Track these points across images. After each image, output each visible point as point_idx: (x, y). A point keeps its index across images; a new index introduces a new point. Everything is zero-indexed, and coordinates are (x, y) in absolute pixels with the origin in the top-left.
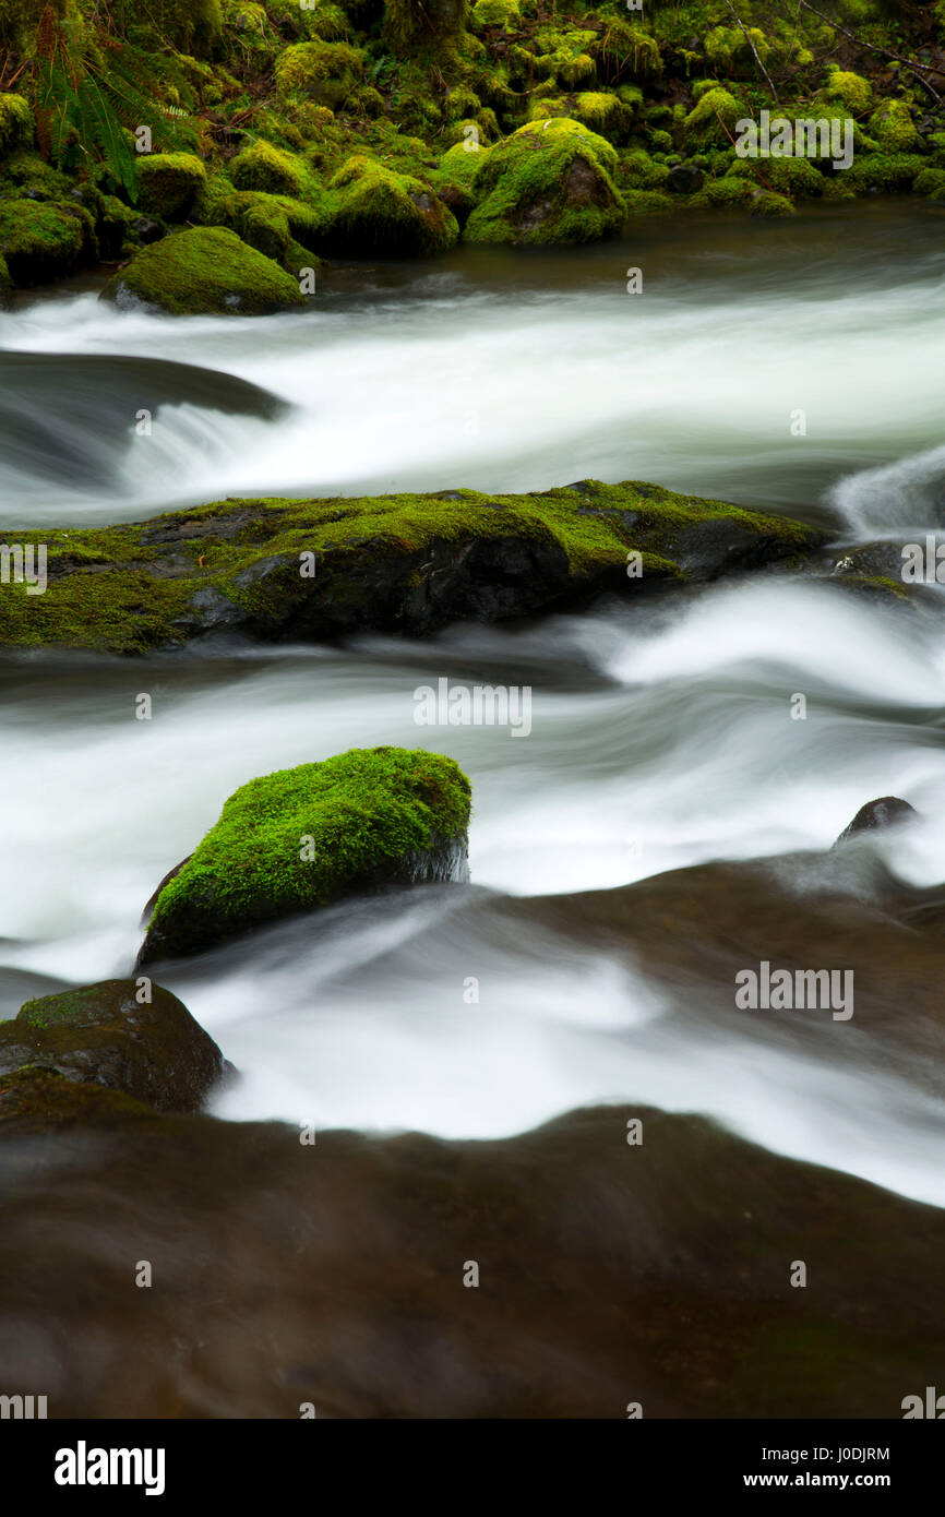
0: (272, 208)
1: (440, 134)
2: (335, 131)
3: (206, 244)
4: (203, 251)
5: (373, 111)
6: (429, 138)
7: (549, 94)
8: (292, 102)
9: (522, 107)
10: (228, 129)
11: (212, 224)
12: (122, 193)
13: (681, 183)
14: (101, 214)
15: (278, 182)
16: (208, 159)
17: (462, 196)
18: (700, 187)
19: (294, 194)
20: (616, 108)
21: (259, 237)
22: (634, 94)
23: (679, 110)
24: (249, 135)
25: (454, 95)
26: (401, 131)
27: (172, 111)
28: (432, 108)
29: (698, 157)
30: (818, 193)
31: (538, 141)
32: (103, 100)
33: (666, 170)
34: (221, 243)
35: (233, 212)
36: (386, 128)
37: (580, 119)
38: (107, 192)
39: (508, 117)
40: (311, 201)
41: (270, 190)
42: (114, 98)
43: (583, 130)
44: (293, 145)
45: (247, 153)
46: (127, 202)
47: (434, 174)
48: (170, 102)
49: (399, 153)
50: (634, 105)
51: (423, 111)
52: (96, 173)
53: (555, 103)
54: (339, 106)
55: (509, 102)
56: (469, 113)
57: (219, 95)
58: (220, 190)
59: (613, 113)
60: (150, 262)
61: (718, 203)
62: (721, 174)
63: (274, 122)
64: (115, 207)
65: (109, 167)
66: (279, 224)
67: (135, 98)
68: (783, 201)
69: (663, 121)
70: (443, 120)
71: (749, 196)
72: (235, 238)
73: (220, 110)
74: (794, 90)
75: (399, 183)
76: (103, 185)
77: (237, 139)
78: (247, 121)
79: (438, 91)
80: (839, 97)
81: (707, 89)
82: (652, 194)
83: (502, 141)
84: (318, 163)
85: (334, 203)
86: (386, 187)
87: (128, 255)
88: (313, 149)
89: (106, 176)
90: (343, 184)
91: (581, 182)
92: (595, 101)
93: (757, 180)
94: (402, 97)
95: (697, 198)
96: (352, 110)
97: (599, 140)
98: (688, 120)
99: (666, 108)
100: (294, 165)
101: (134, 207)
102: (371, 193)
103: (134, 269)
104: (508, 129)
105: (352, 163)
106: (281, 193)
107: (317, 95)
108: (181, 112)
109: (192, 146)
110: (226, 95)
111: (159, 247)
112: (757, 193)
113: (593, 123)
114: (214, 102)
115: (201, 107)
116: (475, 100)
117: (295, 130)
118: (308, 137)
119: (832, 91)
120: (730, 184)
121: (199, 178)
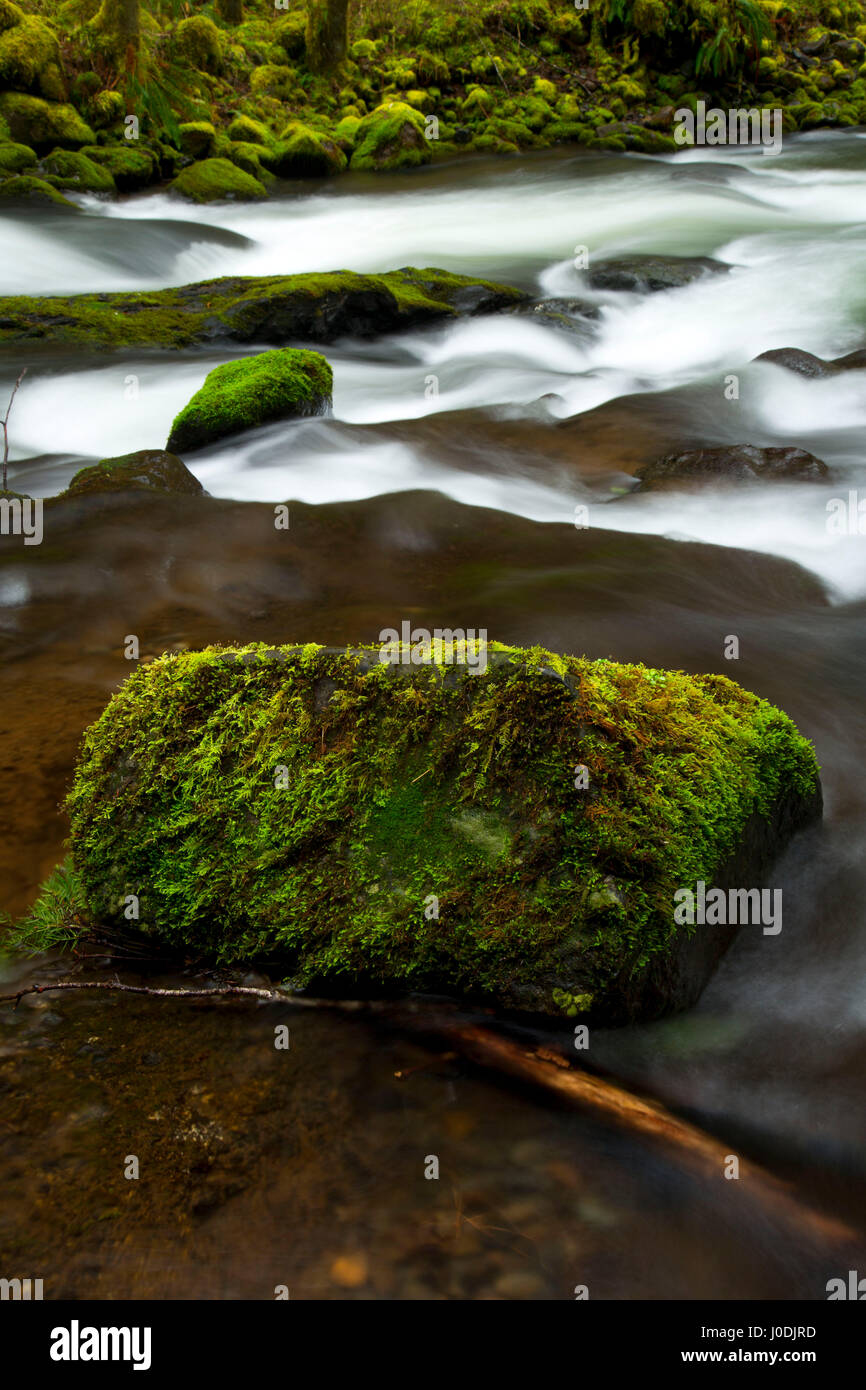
0: (250, 150)
1: (336, 113)
2: (282, 112)
3: (215, 166)
4: (214, 170)
5: (301, 101)
6: (331, 116)
7: (392, 91)
8: (259, 96)
9: (379, 100)
10: (227, 110)
11: (219, 157)
12: (172, 144)
13: (461, 138)
14: (162, 155)
15: (253, 137)
16: (216, 126)
17: (348, 145)
18: (470, 140)
19: (261, 143)
20: (427, 99)
21: (244, 164)
22: (436, 92)
23: (459, 100)
24: (237, 113)
25: (343, 93)
26: (317, 112)
27: (197, 101)
28: (332, 100)
29: (470, 125)
30: (531, 143)
31: (386, 115)
32: (161, 95)
33: (453, 132)
34: (223, 166)
35: (230, 152)
36: (309, 110)
37: (409, 104)
38: (165, 143)
39: (371, 104)
40: (270, 147)
41: (249, 141)
42: (167, 94)
43: (409, 108)
44: (260, 118)
45: (236, 122)
46: (175, 148)
47: (334, 134)
48: (196, 97)
49: (316, 123)
50: (437, 98)
51: (328, 102)
52: (158, 133)
53: (395, 96)
54: (284, 99)
55: (372, 97)
56: (351, 102)
57: (221, 93)
58: (223, 141)
59: (425, 102)
60: (186, 176)
61: (480, 149)
62: (481, 133)
63: (250, 107)
64: (169, 151)
65: (165, 129)
66: (254, 158)
67: (176, 93)
68: (513, 146)
69: (451, 106)
70: (338, 106)
71: (495, 144)
72: (229, 164)
73: (222, 100)
74: (517, 90)
75: (316, 136)
76: (162, 140)
77: (231, 116)
78: (235, 106)
79: (335, 91)
80: (540, 93)
81: (473, 89)
82: (447, 144)
83: (369, 115)
84: (273, 128)
85: (282, 147)
86: (308, 138)
87: (176, 176)
88: (271, 121)
89: (164, 134)
90: (287, 138)
91: (410, 135)
92: (416, 95)
93: (500, 136)
94: (317, 94)
95: (470, 146)
96: (291, 101)
97: (418, 114)
98: (464, 105)
99: (452, 99)
100: (261, 129)
101: (179, 151)
102: (301, 142)
103: (178, 180)
104: (370, 109)
105: (291, 127)
106: (255, 142)
107: (273, 94)
108: (202, 102)
109: (208, 119)
110: (225, 93)
111: (192, 169)
112: (499, 141)
113: (415, 106)
114: (219, 97)
115: (212, 99)
116: (354, 95)
117: (261, 111)
118: (268, 114)
119: (536, 90)
120: (486, 138)
121: (212, 135)
